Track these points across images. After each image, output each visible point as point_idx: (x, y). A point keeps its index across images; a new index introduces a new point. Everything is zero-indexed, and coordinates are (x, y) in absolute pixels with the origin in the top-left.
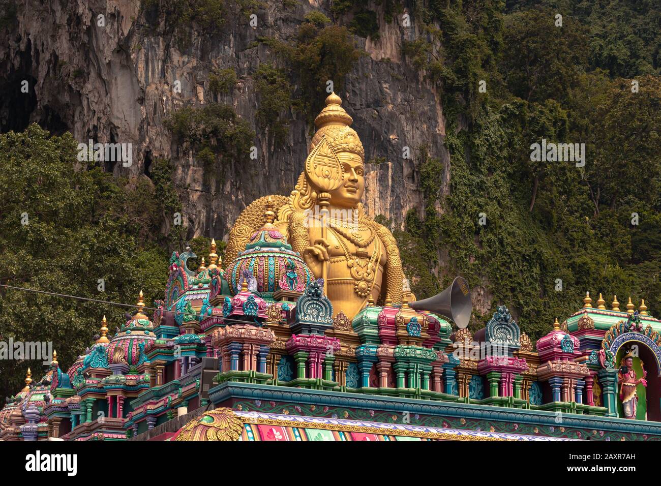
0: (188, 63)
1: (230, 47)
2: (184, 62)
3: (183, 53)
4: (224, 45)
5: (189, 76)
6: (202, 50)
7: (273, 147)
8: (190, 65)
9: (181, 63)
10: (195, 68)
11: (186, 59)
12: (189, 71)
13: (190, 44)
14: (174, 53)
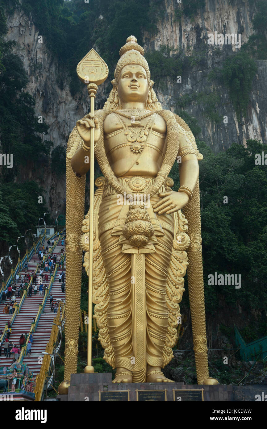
0: (167, 99)
1: (188, 85)
2: (165, 99)
3: (164, 95)
4: (185, 84)
5: (168, 105)
6: (174, 90)
7: (214, 129)
8: (168, 100)
9: (164, 100)
10: (170, 100)
11: (166, 97)
12: (168, 102)
13: (167, 89)
14: (159, 95)
